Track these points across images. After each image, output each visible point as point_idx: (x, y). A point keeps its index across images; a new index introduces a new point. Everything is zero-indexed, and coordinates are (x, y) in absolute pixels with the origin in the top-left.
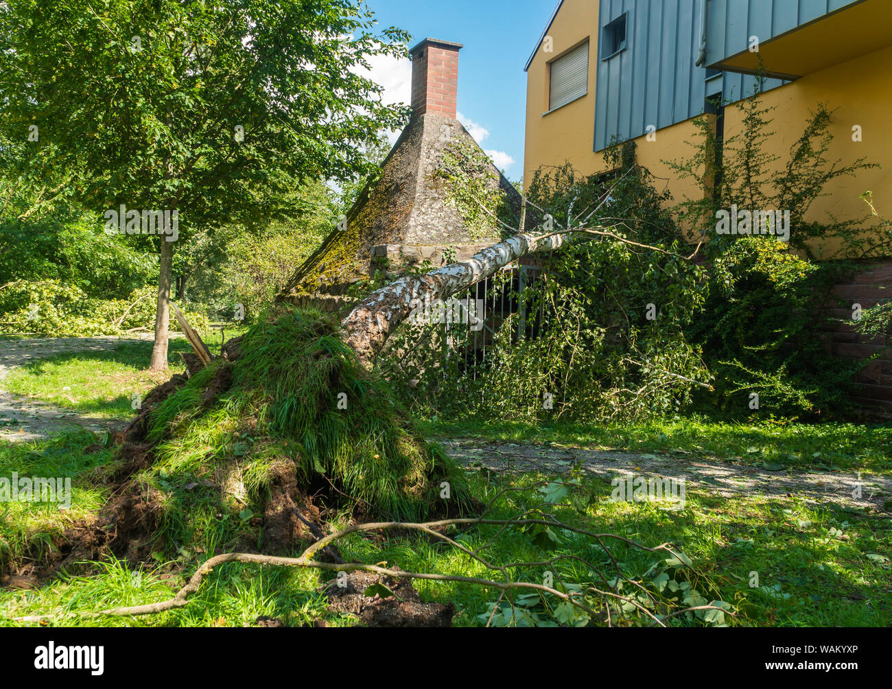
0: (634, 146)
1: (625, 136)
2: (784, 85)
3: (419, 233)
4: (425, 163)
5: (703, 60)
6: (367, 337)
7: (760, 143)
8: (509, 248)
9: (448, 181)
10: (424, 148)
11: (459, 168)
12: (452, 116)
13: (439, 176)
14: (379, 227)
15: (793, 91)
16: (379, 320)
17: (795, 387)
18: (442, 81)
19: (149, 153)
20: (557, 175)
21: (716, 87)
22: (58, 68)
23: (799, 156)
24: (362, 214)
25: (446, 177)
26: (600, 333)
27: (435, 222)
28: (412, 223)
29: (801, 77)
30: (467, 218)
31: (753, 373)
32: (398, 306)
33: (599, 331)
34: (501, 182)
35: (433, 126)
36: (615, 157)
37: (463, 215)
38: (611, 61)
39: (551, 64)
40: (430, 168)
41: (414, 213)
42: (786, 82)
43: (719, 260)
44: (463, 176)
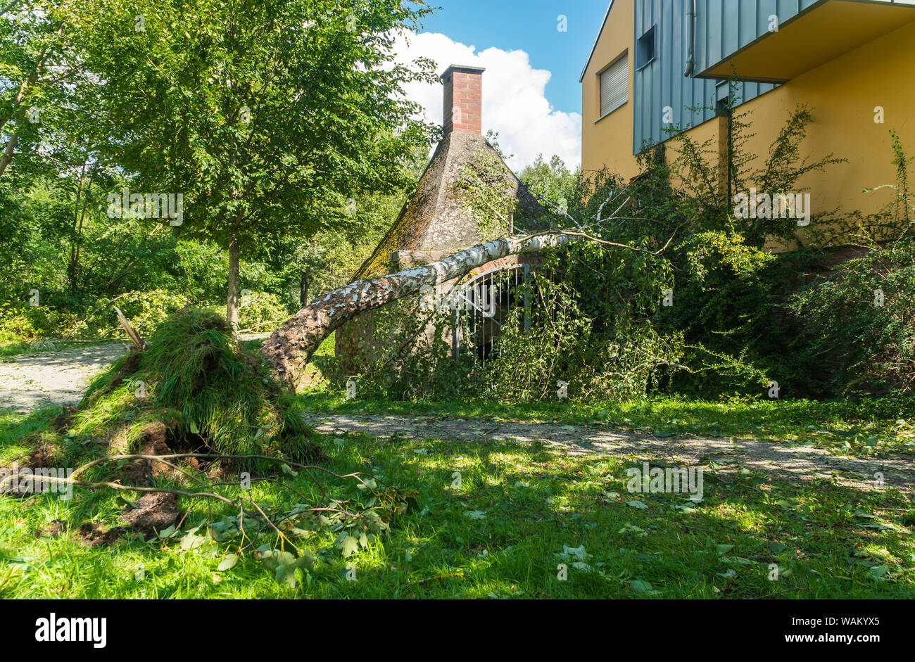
0: (664, 149)
1: (656, 140)
2: (775, 89)
3: (435, 239)
4: (447, 176)
5: (691, 71)
6: (303, 331)
7: (741, 145)
8: (482, 250)
9: (467, 191)
10: (448, 162)
11: (479, 179)
12: (477, 133)
13: (461, 187)
14: (409, 235)
15: (782, 93)
16: (319, 317)
17: (756, 367)
18: (467, 101)
19: (207, 180)
20: (596, 179)
21: (724, 92)
22: (134, 111)
23: (778, 154)
24: (401, 223)
25: (466, 188)
26: (586, 324)
27: (451, 229)
28: (430, 230)
29: (789, 80)
30: (482, 224)
31: (715, 355)
32: (343, 305)
33: (585, 321)
34: (519, 190)
35: (459, 142)
36: (648, 159)
37: (478, 221)
38: (645, 71)
39: (600, 75)
40: (452, 180)
41: (434, 221)
42: (777, 85)
43: (691, 254)
44: (482, 186)
